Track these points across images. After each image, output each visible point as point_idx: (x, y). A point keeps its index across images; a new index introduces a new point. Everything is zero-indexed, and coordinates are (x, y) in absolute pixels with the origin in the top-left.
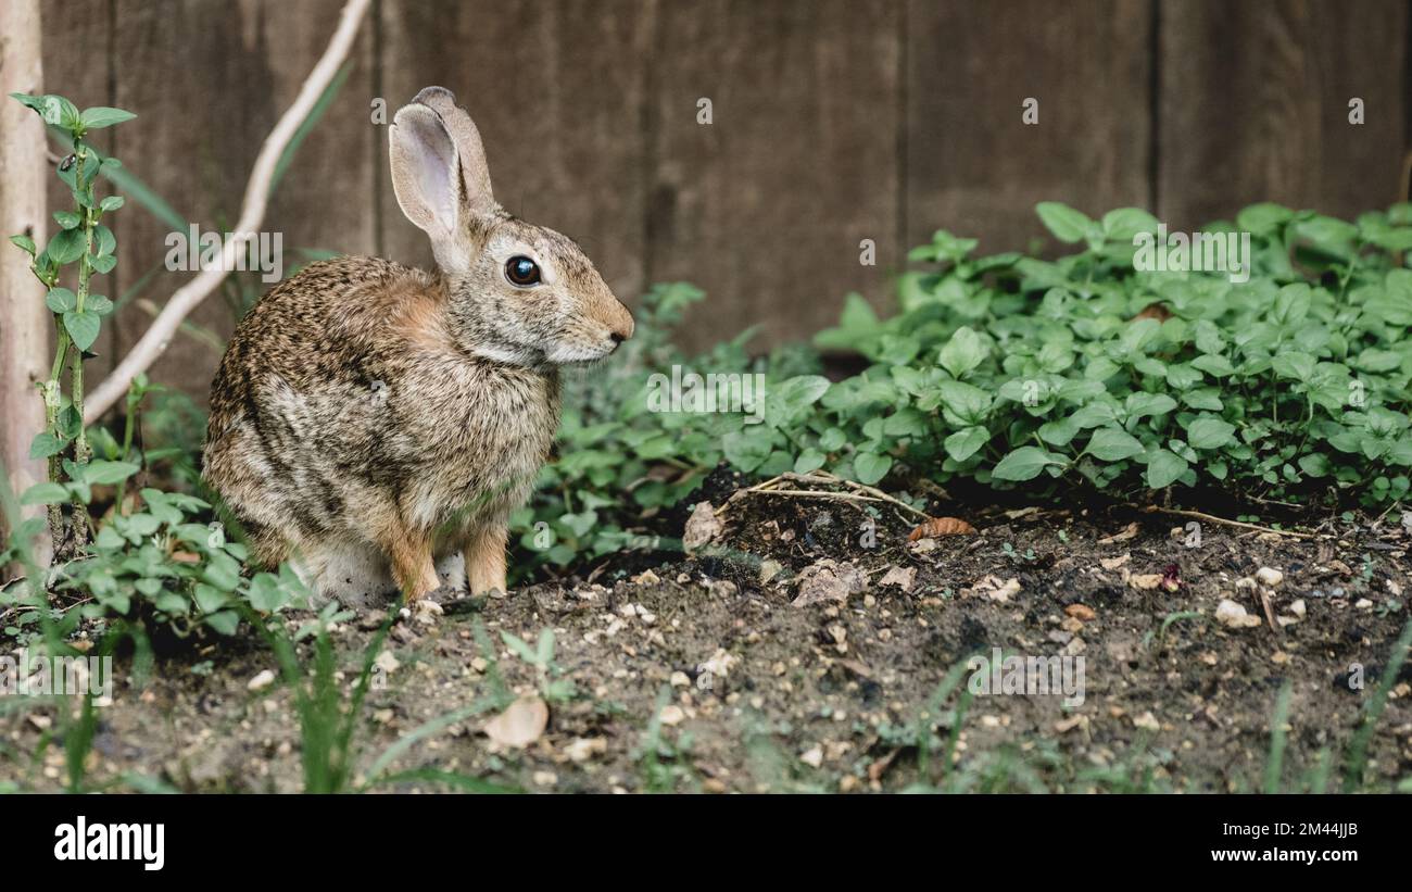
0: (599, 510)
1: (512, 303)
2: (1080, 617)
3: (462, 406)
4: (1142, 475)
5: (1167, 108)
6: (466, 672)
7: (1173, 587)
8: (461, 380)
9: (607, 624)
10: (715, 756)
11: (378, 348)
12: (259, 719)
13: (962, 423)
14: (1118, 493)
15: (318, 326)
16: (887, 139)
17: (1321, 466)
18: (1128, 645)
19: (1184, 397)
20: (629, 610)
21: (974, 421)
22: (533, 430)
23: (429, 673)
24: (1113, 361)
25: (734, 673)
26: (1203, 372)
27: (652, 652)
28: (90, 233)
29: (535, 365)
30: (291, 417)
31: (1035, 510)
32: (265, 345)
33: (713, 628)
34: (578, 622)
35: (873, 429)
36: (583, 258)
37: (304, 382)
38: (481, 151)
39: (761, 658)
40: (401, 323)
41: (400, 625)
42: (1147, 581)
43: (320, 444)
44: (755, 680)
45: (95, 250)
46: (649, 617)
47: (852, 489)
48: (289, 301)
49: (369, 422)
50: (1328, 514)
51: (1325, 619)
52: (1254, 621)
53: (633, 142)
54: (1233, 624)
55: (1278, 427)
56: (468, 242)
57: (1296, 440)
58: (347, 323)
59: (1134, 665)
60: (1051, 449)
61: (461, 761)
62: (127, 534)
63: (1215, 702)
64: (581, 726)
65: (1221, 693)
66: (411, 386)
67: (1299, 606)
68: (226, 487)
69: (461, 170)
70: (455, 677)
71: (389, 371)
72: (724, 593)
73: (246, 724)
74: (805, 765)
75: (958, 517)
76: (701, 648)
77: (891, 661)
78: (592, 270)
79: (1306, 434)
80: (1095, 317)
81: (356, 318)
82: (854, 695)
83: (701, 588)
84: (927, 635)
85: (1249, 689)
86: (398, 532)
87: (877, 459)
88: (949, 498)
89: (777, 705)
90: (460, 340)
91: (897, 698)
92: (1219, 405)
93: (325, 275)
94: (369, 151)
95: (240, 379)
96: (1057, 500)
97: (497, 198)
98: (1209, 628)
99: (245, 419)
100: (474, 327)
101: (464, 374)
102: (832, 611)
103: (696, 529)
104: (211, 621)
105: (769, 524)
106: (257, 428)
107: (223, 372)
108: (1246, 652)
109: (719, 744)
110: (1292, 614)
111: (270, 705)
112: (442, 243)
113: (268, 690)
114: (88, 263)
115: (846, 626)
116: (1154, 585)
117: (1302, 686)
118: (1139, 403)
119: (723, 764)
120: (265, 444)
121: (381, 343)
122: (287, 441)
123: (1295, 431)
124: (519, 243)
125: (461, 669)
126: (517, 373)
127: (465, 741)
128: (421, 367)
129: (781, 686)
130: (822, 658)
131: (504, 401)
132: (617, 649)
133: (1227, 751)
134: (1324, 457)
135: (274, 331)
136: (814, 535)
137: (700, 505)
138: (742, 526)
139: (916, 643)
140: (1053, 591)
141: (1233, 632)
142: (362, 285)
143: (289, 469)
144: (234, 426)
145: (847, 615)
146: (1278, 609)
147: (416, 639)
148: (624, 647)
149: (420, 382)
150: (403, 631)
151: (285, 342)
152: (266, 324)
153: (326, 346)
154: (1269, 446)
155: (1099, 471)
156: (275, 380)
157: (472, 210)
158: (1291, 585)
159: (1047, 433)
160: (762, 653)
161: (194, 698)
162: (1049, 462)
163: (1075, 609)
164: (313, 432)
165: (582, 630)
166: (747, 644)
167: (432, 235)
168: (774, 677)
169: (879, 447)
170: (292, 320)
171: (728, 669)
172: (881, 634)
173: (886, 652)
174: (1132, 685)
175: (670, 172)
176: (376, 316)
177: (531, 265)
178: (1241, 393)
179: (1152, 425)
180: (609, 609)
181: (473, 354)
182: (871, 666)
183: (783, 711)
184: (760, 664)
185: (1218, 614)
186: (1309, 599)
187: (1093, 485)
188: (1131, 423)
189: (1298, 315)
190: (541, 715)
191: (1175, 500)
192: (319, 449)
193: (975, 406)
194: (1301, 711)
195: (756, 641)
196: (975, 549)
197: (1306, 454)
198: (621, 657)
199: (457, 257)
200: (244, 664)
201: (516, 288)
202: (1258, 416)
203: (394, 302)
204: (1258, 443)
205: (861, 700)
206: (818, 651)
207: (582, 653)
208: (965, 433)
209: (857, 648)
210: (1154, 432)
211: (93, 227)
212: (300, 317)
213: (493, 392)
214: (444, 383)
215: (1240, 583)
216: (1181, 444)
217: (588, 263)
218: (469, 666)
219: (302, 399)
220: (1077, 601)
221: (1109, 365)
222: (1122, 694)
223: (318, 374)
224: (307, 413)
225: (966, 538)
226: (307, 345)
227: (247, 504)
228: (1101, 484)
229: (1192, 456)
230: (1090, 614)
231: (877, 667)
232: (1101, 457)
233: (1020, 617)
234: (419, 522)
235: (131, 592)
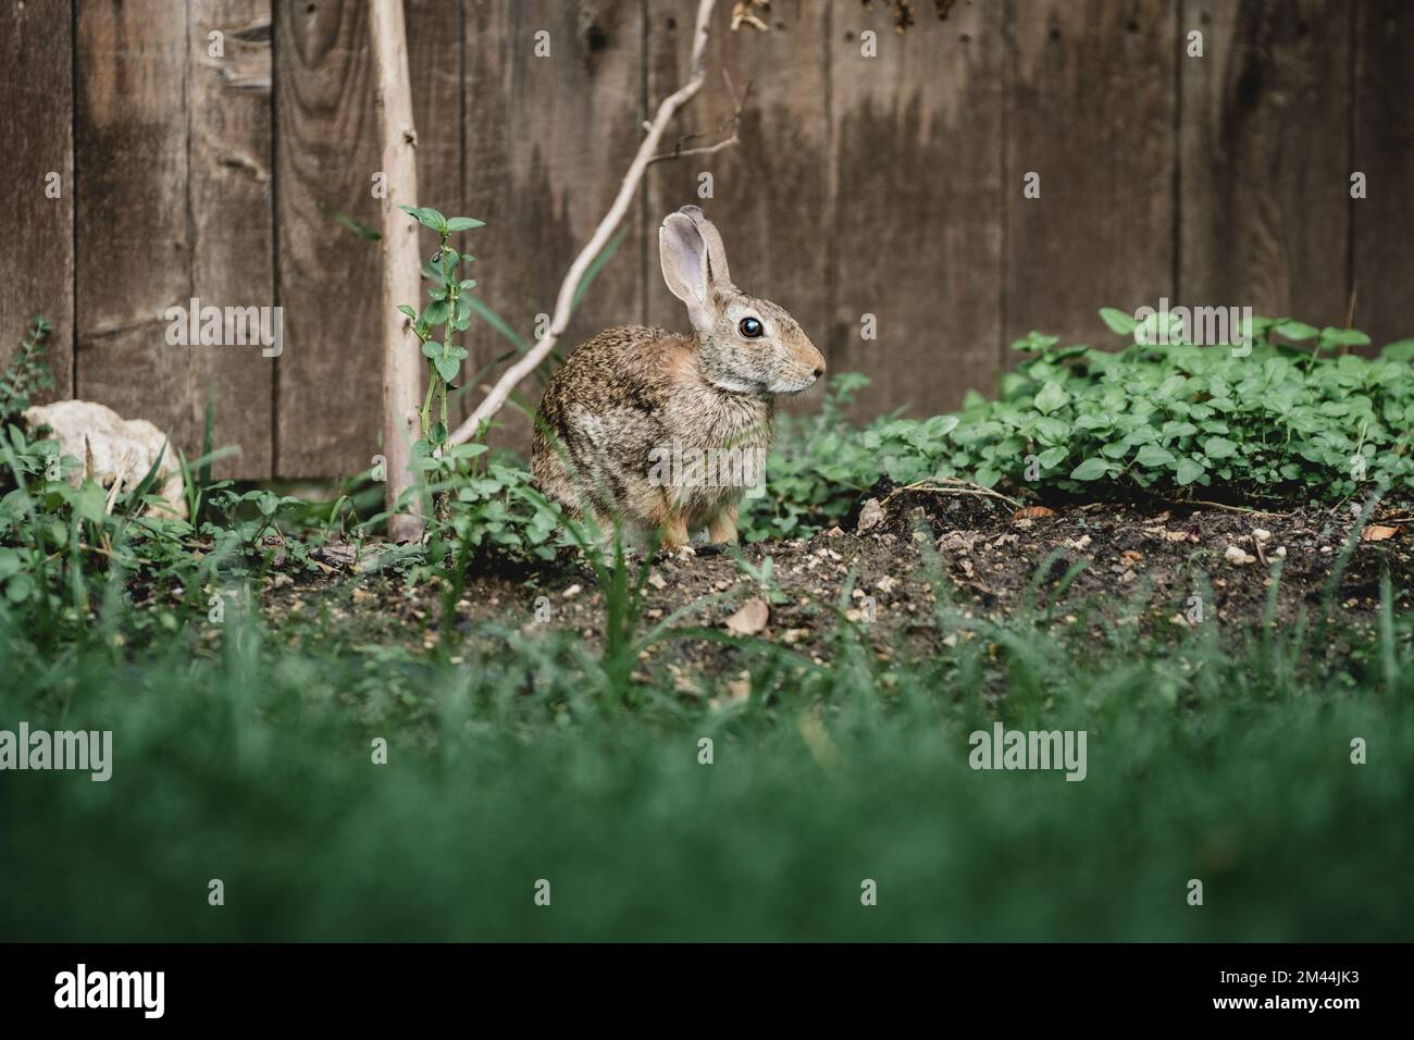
0: (798, 516)
1: (743, 350)
2: (1132, 557)
3: (709, 421)
4: (1173, 478)
5: (1184, 279)
6: (712, 590)
7: (1196, 539)
8: (708, 403)
9: (808, 561)
10: (883, 640)
11: (651, 383)
12: (571, 615)
13: (1050, 444)
14: (1156, 492)
15: (609, 370)
16: (993, 296)
17: (1295, 472)
18: (1165, 575)
19: (1202, 426)
20: (823, 552)
21: (1058, 443)
22: (757, 440)
23: (687, 590)
24: (1154, 404)
25: (895, 589)
26: (1215, 409)
27: (839, 578)
28: (452, 304)
29: (758, 394)
30: (591, 432)
31: (1099, 504)
32: (572, 385)
33: (881, 563)
34: (788, 560)
35: (988, 453)
36: (791, 320)
37: (600, 408)
38: (722, 249)
39: (914, 582)
40: (666, 365)
41: (666, 561)
42: (1178, 536)
43: (610, 450)
44: (911, 595)
45: (456, 315)
46: (837, 557)
47: (975, 489)
48: (589, 354)
49: (644, 434)
50: (1300, 505)
51: (1300, 559)
52: (1251, 559)
53: (820, 293)
54: (1237, 562)
55: (1266, 447)
56: (713, 310)
57: (1278, 456)
58: (629, 367)
59: (1169, 587)
60: (1110, 460)
61: (709, 642)
62: (480, 492)
63: (1225, 609)
64: (792, 622)
65: (1229, 604)
66: (673, 408)
67: (1282, 551)
68: (545, 482)
69: (709, 260)
70: (704, 594)
71: (658, 398)
72: (888, 542)
73: (561, 618)
74: (945, 646)
75: (1048, 507)
76: (873, 576)
77: (1003, 583)
78: (798, 328)
79: (1286, 452)
80: (1139, 381)
81: (635, 363)
82: (978, 603)
83: (873, 539)
84: (1028, 567)
85: (1248, 602)
86: (664, 511)
87: (990, 473)
88: (1039, 498)
89: (925, 610)
90: (707, 376)
91: (1008, 605)
92: (1226, 431)
93: (614, 337)
94: (639, 294)
95: (555, 409)
96: (1114, 498)
97: (732, 282)
98: (1220, 564)
99: (559, 436)
100: (716, 367)
101: (710, 399)
102: (963, 552)
103: (867, 516)
104: (537, 551)
105: (917, 509)
106: (568, 442)
107: (544, 406)
108: (1246, 579)
109: (886, 634)
110: (1278, 556)
111: (579, 607)
112: (695, 310)
113: (576, 598)
114: (452, 324)
115: (972, 562)
116: (1183, 538)
117: (1284, 600)
118: (1171, 429)
119: (888, 645)
120: (573, 452)
121: (653, 379)
122: (588, 448)
123: (1278, 449)
124: (748, 310)
125: (708, 588)
126: (746, 399)
127: (712, 630)
128: (680, 395)
129: (928, 598)
130: (956, 581)
131: (737, 418)
132: (815, 577)
133: (1233, 639)
134: (1298, 466)
135: (579, 375)
136: (949, 516)
137: (869, 500)
138: (899, 513)
139: (1020, 572)
140: (1113, 542)
141: (1237, 567)
142: (640, 342)
143: (588, 468)
144: (551, 442)
145: (974, 556)
146: (1267, 552)
147: (677, 570)
148: (820, 575)
149: (680, 406)
150: (668, 565)
151: (586, 381)
152: (573, 370)
153: (615, 383)
154: (1260, 458)
155: (1144, 476)
156: (579, 407)
157: (716, 288)
158: (1276, 541)
159: (1109, 450)
160: (914, 578)
161: (525, 603)
162: (1109, 468)
163: (1128, 553)
164: (606, 442)
165: (791, 566)
166: (904, 573)
167: (688, 304)
168: (923, 593)
169: (992, 465)
170: (591, 367)
171: (892, 588)
172: (996, 567)
173: (1000, 578)
174: (1168, 598)
175: (845, 314)
176: (650, 361)
177: (757, 324)
178: (1241, 425)
179: (1180, 446)
180: (809, 552)
181: (715, 386)
182: (989, 586)
183: (929, 613)
184: (913, 585)
185: (1227, 555)
186: (1288, 548)
187: (1139, 486)
188: (1167, 442)
189: (1279, 379)
190: (763, 615)
191: (1195, 497)
192: (609, 454)
193: (1059, 433)
194: (1282, 616)
195: (911, 571)
196: (1059, 524)
197: (1285, 465)
198: (818, 582)
199: (705, 319)
200: (559, 583)
201: (746, 340)
202: (1253, 440)
203: (663, 351)
204: (1252, 457)
205: (983, 607)
206: (953, 577)
207: (792, 579)
208: (1052, 451)
209: (980, 574)
210: (1181, 451)
211: (455, 300)
212: (597, 365)
213: (730, 412)
214: (696, 405)
215: (1241, 538)
216: (1200, 455)
217: (795, 324)
218: (714, 586)
219: (598, 420)
220: (1130, 548)
221: (1150, 406)
222: (1161, 603)
223: (610, 403)
224: (602, 430)
225: (1053, 519)
226: (601, 383)
227: (560, 493)
228: (1145, 485)
229: (1207, 463)
230: (1139, 556)
231: (994, 587)
232: (1145, 464)
233: (1091, 557)
234: (678, 502)
235: (482, 531)
